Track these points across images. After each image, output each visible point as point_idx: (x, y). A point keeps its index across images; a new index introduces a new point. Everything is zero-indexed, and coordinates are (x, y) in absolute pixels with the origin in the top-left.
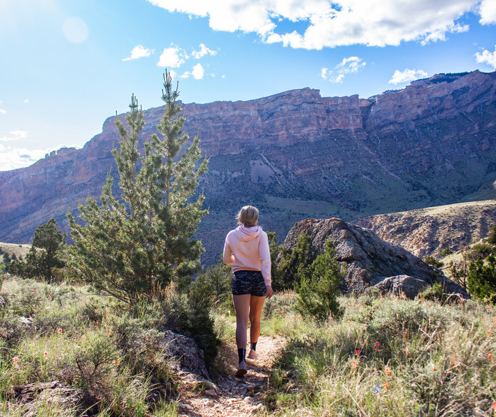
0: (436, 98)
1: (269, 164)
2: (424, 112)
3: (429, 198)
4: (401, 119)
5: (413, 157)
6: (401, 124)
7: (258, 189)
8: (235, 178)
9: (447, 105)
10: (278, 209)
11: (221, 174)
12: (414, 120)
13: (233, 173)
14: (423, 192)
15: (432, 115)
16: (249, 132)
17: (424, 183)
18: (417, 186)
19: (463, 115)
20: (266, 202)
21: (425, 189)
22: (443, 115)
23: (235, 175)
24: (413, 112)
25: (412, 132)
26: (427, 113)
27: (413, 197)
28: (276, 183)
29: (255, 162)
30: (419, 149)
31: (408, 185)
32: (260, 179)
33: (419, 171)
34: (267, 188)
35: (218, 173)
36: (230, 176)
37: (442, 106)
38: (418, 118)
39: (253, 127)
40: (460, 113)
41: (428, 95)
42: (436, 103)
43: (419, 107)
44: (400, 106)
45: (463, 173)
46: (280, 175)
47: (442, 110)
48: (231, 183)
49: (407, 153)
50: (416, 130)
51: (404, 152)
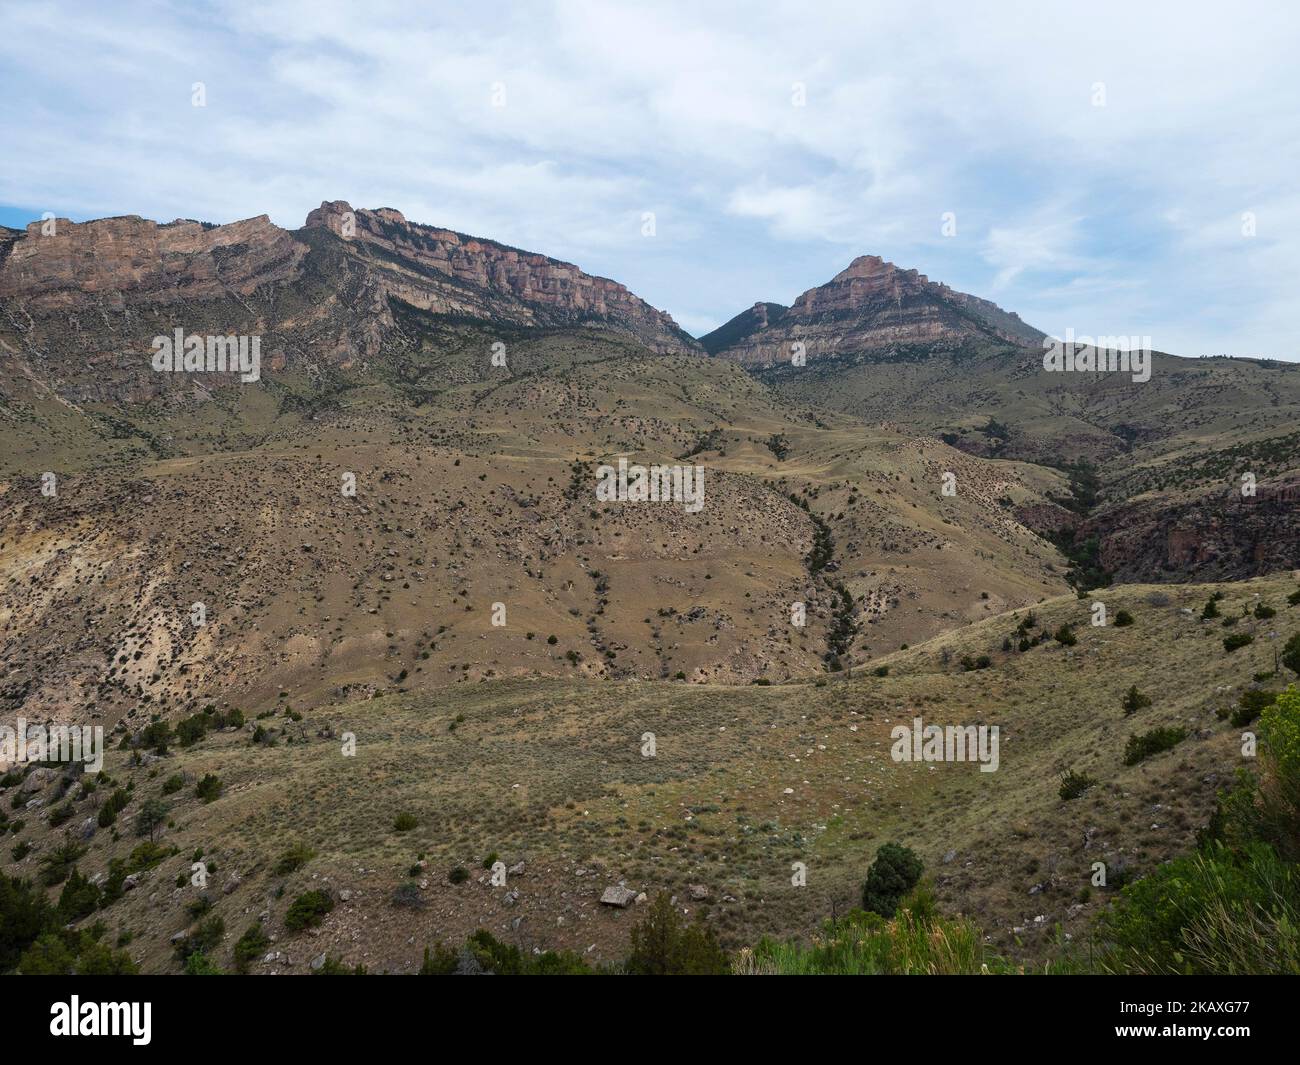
0: (176, 255)
2: (148, 277)
3: (153, 454)
4: (91, 284)
5: (116, 368)
6: (90, 294)
9: (200, 272)
12: (122, 291)
14: (139, 443)
15: (166, 286)
17: (143, 425)
18: (123, 430)
19: (234, 297)
21: (143, 436)
22: (192, 291)
24: (120, 273)
25: (117, 314)
26: (156, 282)
27: (114, 451)
30: (132, 352)
31: (102, 426)
33: (130, 399)
37: (189, 272)
38: (133, 288)
40: (229, 294)
41: (159, 245)
42: (175, 265)
43: (136, 264)
44: (89, 256)
45: (231, 410)
47: (188, 281)
49: (102, 357)
50: (127, 313)
51: (96, 354)
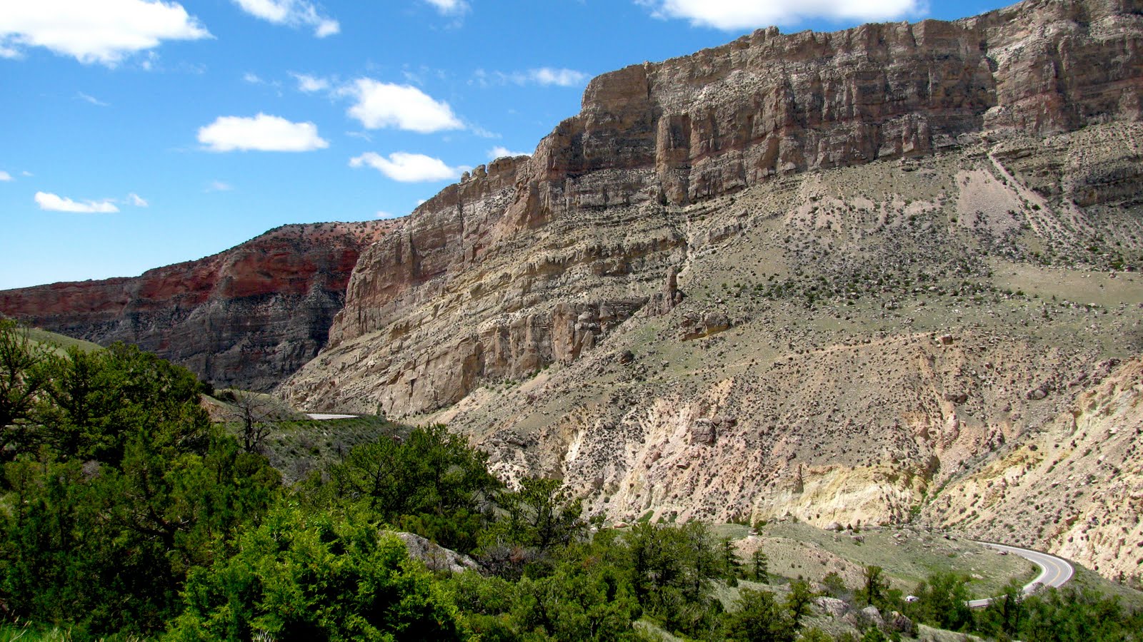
1: (1010, 179)
7: (972, 244)
8: (913, 218)
10: (1020, 293)
11: (877, 207)
13: (908, 203)
16: (957, 99)
20: (989, 275)
23: (914, 209)
28: (1026, 227)
29: (971, 174)
32: (980, 217)
34: (997, 241)
35: (869, 205)
36: (901, 211)
39: (968, 88)
46: (1036, 208)
48: (900, 228)
